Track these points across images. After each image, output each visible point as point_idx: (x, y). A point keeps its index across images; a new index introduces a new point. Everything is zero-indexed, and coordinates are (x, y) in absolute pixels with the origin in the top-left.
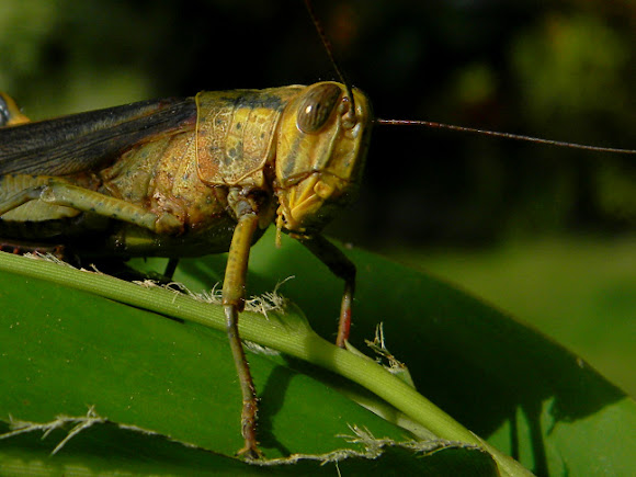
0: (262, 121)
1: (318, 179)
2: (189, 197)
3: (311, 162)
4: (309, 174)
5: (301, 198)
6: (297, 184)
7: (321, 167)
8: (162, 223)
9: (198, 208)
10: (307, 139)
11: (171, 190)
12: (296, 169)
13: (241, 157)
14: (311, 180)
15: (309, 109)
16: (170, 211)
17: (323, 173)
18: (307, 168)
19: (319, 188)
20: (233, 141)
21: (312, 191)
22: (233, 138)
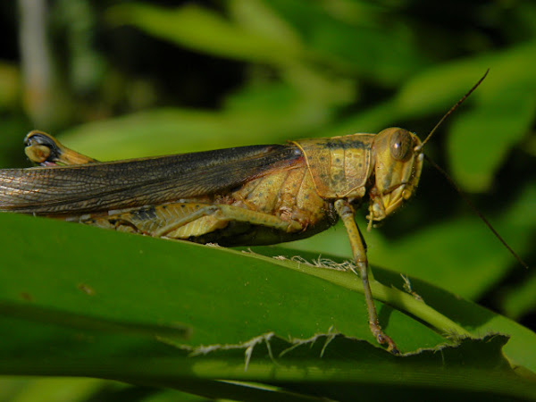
0: (356, 156)
1: (405, 188)
2: (311, 209)
3: (401, 178)
4: (399, 185)
5: (393, 200)
6: (391, 192)
7: (407, 181)
8: (292, 227)
9: (316, 215)
10: (399, 164)
11: (296, 204)
12: (393, 183)
13: (344, 179)
14: (401, 188)
15: (396, 146)
16: (297, 220)
17: (407, 185)
18: (399, 182)
19: (405, 194)
20: (335, 170)
21: (401, 196)
22: (336, 169)
